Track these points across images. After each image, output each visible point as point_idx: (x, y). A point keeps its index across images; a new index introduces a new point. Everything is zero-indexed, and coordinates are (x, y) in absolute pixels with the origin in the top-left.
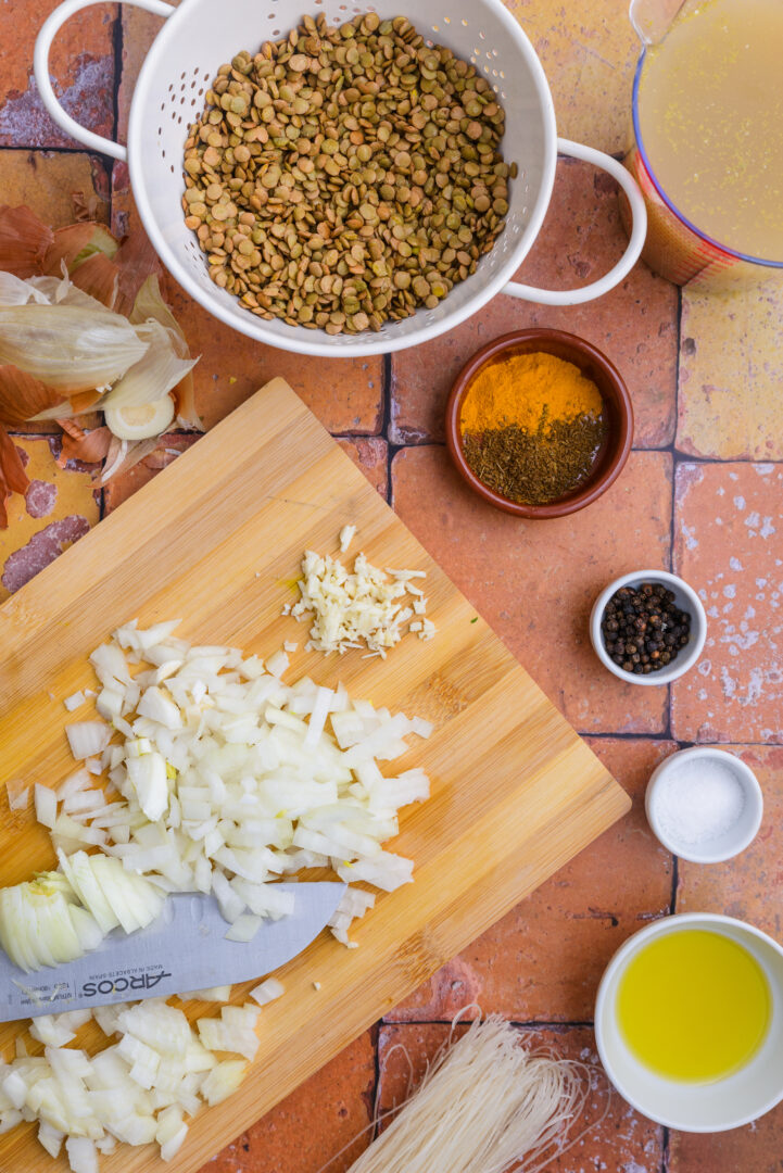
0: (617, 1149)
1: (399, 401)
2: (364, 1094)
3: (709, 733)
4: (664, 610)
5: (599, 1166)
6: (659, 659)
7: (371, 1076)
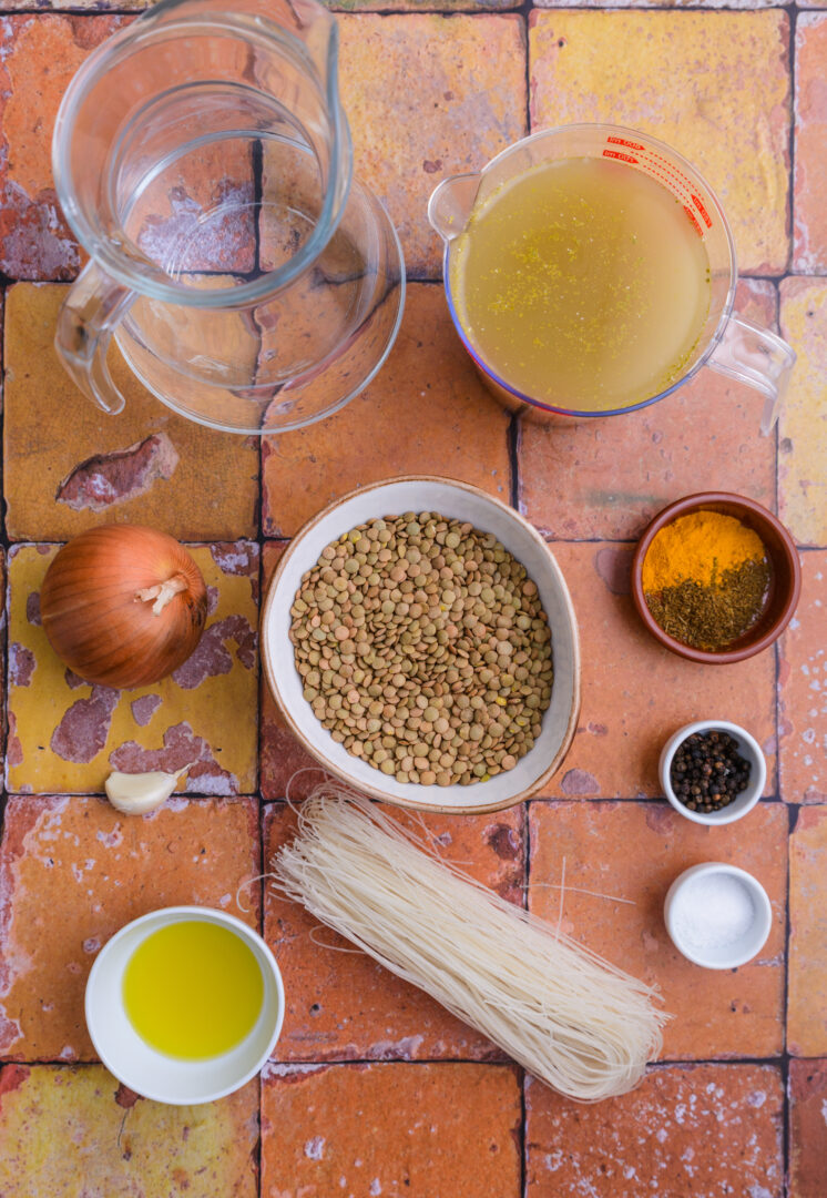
0: (743, 1174)
1: (526, 503)
2: (513, 1131)
3: (814, 795)
4: (728, 757)
5: (726, 1190)
6: (720, 801)
7: (518, 1114)
